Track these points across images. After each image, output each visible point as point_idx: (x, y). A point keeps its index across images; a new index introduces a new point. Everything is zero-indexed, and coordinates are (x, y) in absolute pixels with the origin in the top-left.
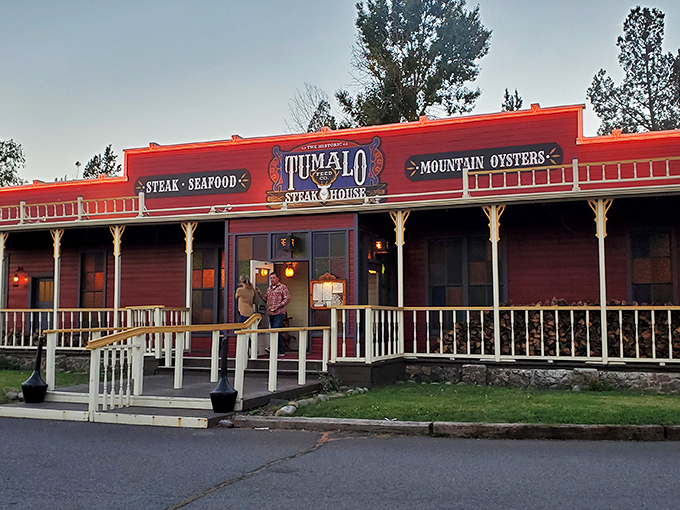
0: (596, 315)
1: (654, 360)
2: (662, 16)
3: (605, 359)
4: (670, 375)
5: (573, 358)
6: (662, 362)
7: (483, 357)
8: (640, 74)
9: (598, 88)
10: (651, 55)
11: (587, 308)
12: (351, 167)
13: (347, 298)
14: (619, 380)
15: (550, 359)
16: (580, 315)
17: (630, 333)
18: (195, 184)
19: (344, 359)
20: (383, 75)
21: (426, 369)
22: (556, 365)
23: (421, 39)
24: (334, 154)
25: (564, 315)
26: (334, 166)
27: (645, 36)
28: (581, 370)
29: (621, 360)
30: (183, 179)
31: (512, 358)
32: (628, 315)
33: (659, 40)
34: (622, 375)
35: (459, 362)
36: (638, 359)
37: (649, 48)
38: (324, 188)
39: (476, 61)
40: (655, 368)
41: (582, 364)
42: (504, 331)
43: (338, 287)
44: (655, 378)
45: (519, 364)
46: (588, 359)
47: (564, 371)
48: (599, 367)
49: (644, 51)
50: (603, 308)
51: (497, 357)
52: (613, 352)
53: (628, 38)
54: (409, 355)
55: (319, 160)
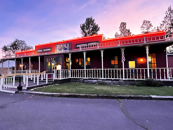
0: (101, 71)
1: (111, 78)
2: (126, 23)
3: (103, 78)
4: (114, 81)
5: (98, 78)
6: (113, 79)
7: (83, 78)
8: (123, 32)
9: (116, 35)
10: (124, 29)
11: (100, 69)
12: (67, 46)
13: (62, 68)
14: (105, 82)
15: (94, 78)
16: (99, 70)
17: (107, 73)
18: (44, 50)
19: (57, 79)
20: (84, 34)
21: (74, 80)
22: (95, 79)
23: (89, 29)
24: (64, 44)
25: (96, 70)
26: (64, 46)
27: (123, 26)
28: (99, 80)
29: (106, 78)
30: (43, 50)
31: (88, 78)
32: (107, 70)
33: (125, 27)
34: (106, 81)
35: (79, 79)
36: (109, 78)
37: (124, 28)
38: (63, 50)
39: (98, 32)
40: (111, 80)
41: (99, 79)
42: (87, 73)
43: (60, 66)
44: (111, 82)
45: (89, 79)
46: (100, 78)
47: (96, 80)
48: (102, 80)
49: (123, 29)
50: (103, 69)
51: (85, 78)
52: (104, 77)
53: (121, 27)
54: (71, 78)
55: (62, 46)
